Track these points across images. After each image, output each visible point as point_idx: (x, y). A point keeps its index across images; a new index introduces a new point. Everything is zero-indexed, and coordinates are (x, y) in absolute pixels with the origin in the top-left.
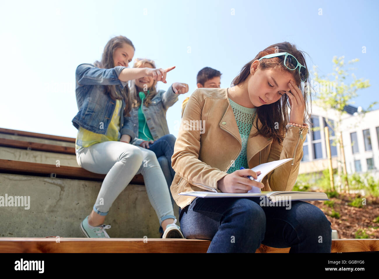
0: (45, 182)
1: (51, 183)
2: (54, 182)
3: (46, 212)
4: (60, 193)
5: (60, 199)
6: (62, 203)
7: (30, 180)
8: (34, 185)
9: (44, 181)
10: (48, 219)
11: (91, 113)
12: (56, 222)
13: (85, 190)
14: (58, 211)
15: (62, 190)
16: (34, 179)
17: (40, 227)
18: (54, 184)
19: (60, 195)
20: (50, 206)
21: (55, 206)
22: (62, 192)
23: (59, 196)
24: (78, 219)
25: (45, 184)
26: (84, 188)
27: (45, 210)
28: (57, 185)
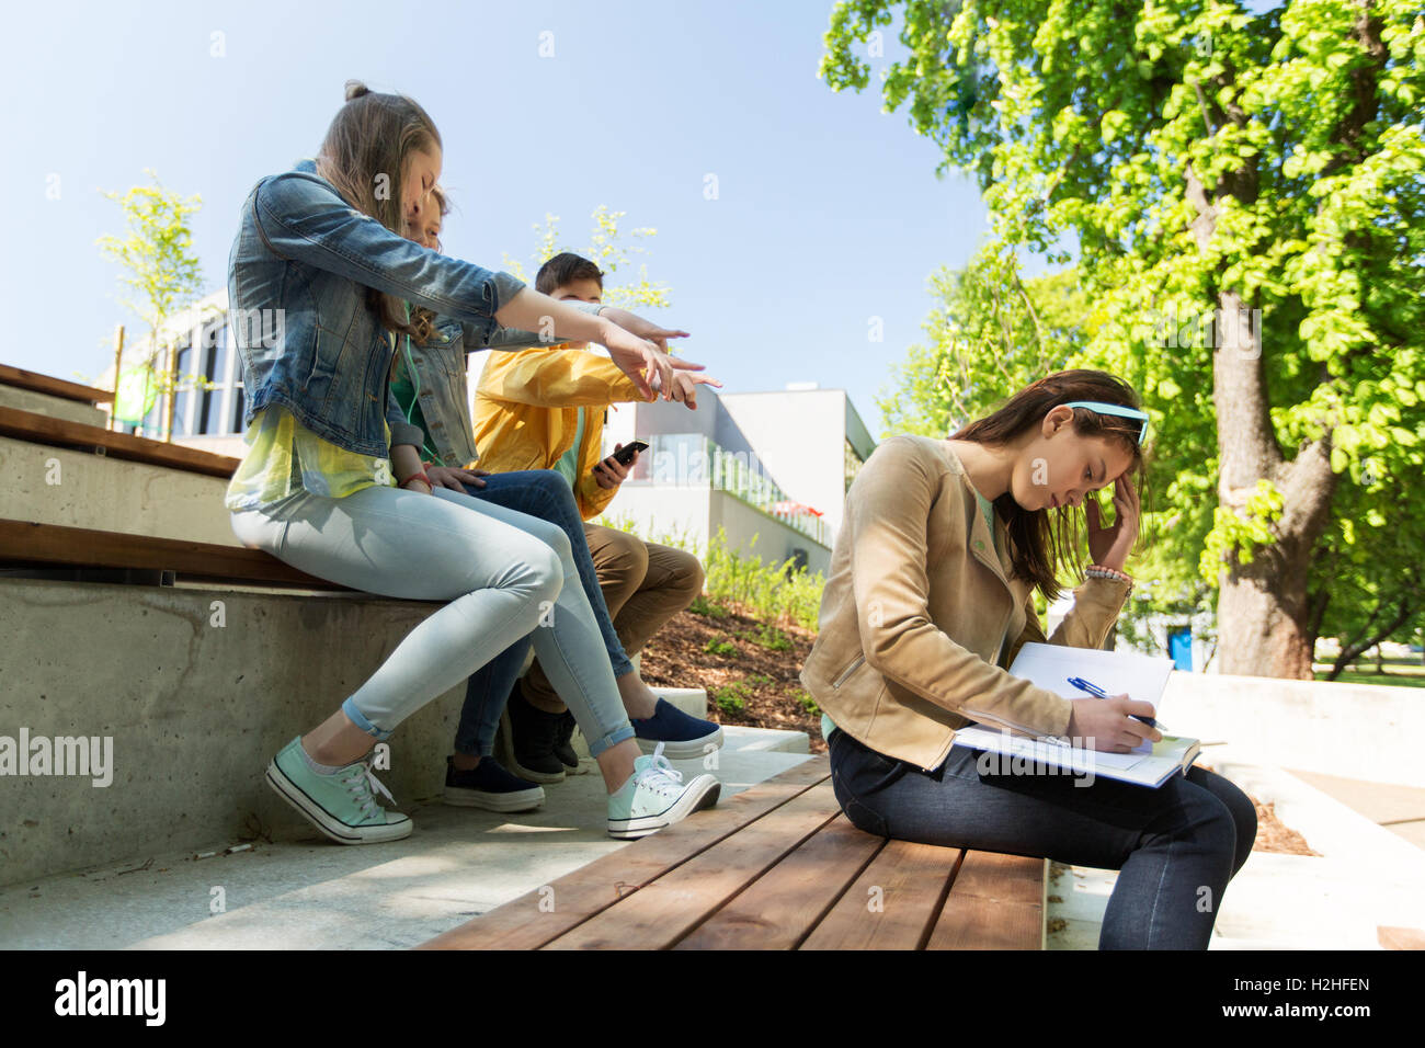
0: (145, 608)
1: (165, 610)
2: (173, 607)
3: (146, 722)
4: (192, 643)
5: (192, 667)
6: (196, 680)
7: (96, 601)
8: (110, 621)
9: (143, 604)
10: (155, 744)
11: (329, 375)
12: (176, 751)
13: (260, 627)
14: (184, 712)
15: (196, 633)
16: (111, 597)
17: (130, 780)
18: (173, 611)
19: (190, 653)
20: (162, 698)
21: (176, 694)
22: (197, 640)
23: (187, 657)
24: (241, 732)
25: (145, 613)
26: (258, 621)
27: (145, 712)
28: (182, 615)
